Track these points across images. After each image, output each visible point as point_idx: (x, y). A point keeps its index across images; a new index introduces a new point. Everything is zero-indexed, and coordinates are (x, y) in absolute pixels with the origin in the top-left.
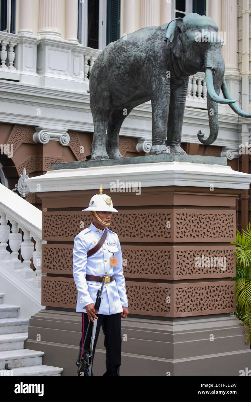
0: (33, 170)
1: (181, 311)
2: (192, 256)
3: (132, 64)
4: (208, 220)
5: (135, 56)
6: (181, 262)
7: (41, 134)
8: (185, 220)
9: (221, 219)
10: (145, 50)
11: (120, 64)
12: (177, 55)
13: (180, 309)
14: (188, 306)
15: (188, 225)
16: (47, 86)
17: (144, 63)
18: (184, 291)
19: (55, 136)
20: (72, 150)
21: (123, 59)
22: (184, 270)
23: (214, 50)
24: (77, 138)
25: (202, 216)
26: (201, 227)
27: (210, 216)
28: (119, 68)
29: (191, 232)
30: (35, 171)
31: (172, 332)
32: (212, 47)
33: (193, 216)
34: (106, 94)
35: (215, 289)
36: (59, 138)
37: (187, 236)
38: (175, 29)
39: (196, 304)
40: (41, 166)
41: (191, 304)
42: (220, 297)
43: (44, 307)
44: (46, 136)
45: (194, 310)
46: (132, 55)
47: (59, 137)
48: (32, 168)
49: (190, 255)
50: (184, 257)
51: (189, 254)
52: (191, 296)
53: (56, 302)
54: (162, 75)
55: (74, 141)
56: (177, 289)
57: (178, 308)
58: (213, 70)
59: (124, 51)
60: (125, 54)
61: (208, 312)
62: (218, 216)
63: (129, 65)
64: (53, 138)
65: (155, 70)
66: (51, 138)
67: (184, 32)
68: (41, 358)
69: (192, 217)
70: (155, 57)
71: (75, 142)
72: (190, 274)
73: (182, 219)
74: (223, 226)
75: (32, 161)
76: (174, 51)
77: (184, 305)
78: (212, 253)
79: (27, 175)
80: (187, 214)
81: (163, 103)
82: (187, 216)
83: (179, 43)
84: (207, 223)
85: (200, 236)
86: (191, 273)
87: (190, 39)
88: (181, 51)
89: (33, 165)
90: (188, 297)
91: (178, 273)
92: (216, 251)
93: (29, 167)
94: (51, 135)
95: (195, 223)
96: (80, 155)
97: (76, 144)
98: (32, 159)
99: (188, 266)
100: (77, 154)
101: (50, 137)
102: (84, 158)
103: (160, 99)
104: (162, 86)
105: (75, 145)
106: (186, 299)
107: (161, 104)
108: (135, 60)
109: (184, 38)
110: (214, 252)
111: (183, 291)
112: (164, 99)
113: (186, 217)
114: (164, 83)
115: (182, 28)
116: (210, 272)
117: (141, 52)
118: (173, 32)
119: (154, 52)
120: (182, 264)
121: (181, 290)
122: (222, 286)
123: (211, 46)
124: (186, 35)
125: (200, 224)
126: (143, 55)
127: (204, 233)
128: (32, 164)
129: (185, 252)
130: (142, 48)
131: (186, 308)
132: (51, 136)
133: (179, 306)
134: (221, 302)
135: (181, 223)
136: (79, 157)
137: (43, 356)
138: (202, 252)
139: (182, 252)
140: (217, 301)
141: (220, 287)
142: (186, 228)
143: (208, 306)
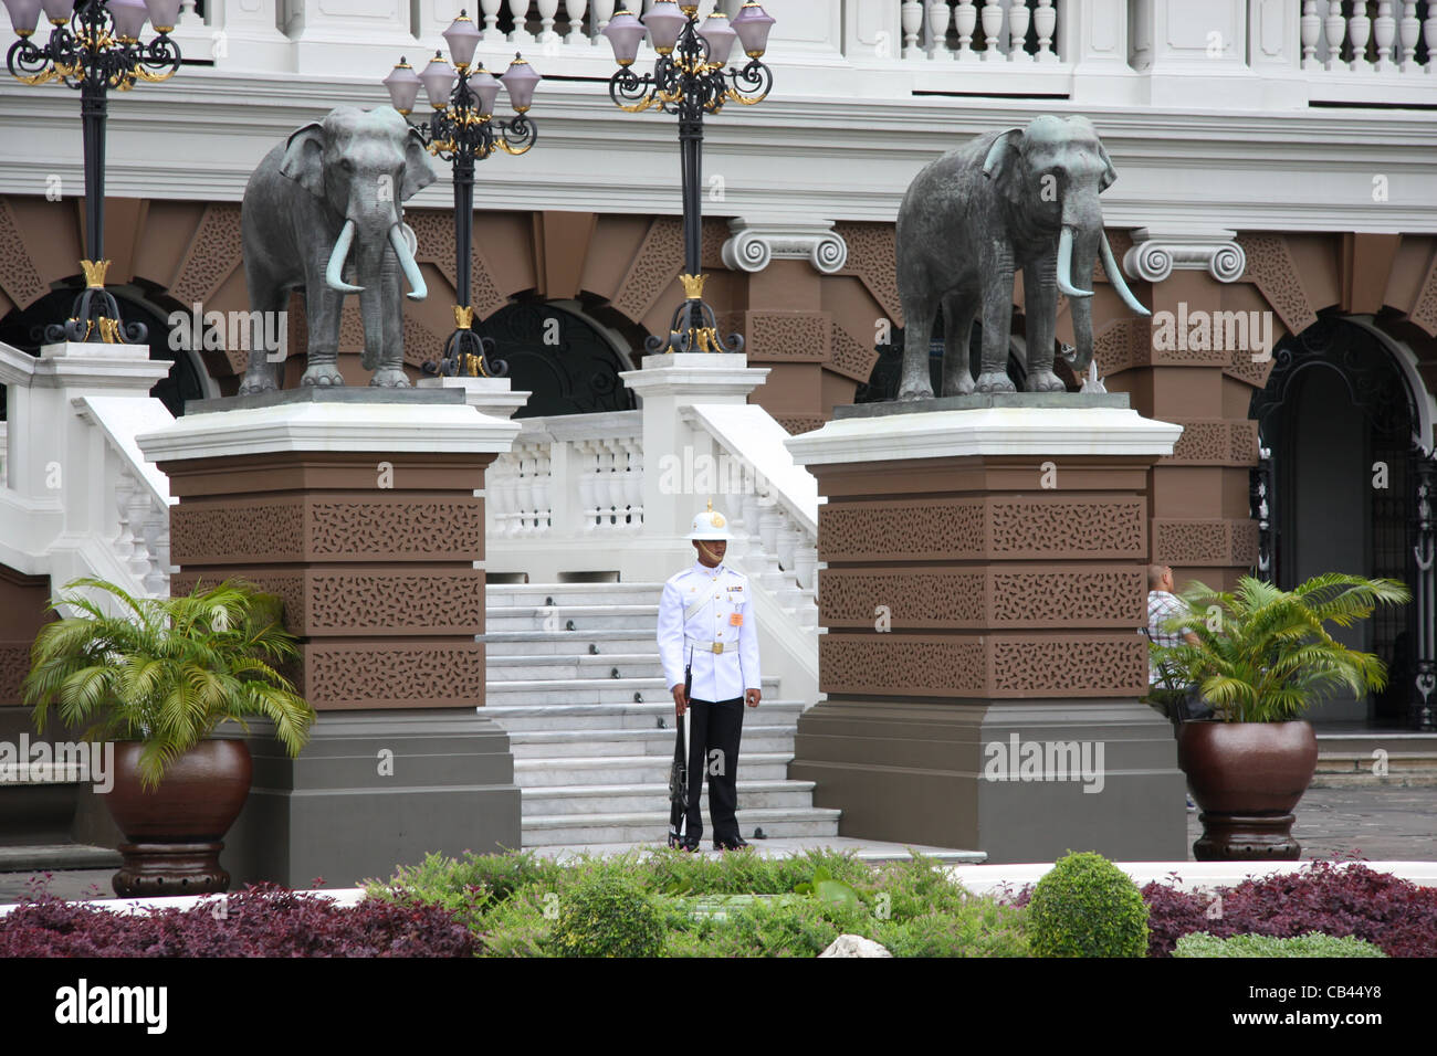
0: (1125, 364)
1: (1008, 687)
2: (1034, 584)
3: (947, 215)
4: (1072, 515)
5: (951, 200)
6: (1007, 595)
7: (1143, 252)
8: (1014, 517)
9: (1108, 514)
10: (967, 187)
11: (929, 213)
12: (1015, 201)
13: (1004, 683)
14: (1024, 679)
15: (1021, 526)
16: (1156, 106)
17: (966, 213)
18: (1015, 650)
19: (1193, 256)
20: (1264, 292)
21: (933, 203)
22: (1013, 611)
23: (1077, 189)
24: (1280, 253)
25: (1058, 509)
26: (1055, 529)
27: (1077, 509)
28: (929, 220)
29: (1029, 540)
30: (1131, 366)
31: (980, 724)
32: (1074, 184)
33: (1036, 509)
34: (918, 267)
35: (1092, 648)
36: (1207, 260)
37: (1021, 547)
38: (1006, 150)
39: (1045, 676)
40: (1146, 352)
41: (1031, 675)
42: (1107, 664)
43: (824, 697)
44: (1159, 259)
45: (1038, 686)
46: (946, 197)
47: (1206, 256)
48: (1121, 357)
49: (1027, 584)
50: (1014, 585)
51: (1025, 580)
52: (1033, 660)
53: (840, 685)
54: (993, 238)
55: (1270, 262)
56: (997, 645)
57: (999, 681)
58: (1074, 229)
59: (934, 188)
60: (935, 195)
61: (1074, 692)
62: (1098, 508)
63: (941, 216)
64: (1185, 261)
65: (981, 227)
66: (1180, 261)
67: (1026, 154)
68: (811, 794)
69: (1033, 511)
70: (983, 201)
71: (1276, 268)
72: (1028, 617)
73: (1006, 515)
74: (1112, 528)
75: (1120, 337)
76: (1007, 193)
77: (1015, 675)
78: (1084, 579)
79: (1099, 380)
80: (1019, 506)
81: (997, 292)
82: (1020, 510)
83: (1018, 176)
84: (1070, 522)
85: (1053, 546)
86: (1031, 617)
87: (1033, 170)
88: (1023, 191)
89: (1125, 347)
90: (1025, 661)
91: (1000, 616)
92: (1094, 575)
93: (1111, 355)
94: (1176, 253)
95: (1041, 522)
96: (1293, 307)
97: (1278, 274)
98: (1120, 331)
99: (1023, 604)
100: (1282, 305)
101: (1175, 260)
102: (1307, 316)
103: (991, 283)
104: (995, 260)
105: (1273, 277)
106: (1019, 664)
107: (993, 292)
108: (950, 206)
109: (1025, 168)
110: (1089, 577)
111: (1011, 650)
112: (998, 284)
113: (1018, 512)
114: (997, 253)
115: (1021, 148)
116: (1080, 616)
117: (961, 190)
118: (1000, 158)
119: (981, 192)
120: (1007, 599)
121: (1006, 648)
122: (1112, 644)
123: (1071, 182)
124: (1027, 162)
125: (1052, 524)
126: (965, 196)
127: (1063, 541)
128: (1122, 345)
129: (1016, 576)
130: (964, 182)
131: (1021, 682)
132: (1179, 257)
133: (1003, 678)
134: (1110, 675)
135: (1005, 523)
136: (1289, 313)
137: (814, 790)
138: (1057, 577)
139: (1007, 577)
140: (1097, 671)
141: (1107, 646)
142: (1017, 531)
143: (1076, 680)
